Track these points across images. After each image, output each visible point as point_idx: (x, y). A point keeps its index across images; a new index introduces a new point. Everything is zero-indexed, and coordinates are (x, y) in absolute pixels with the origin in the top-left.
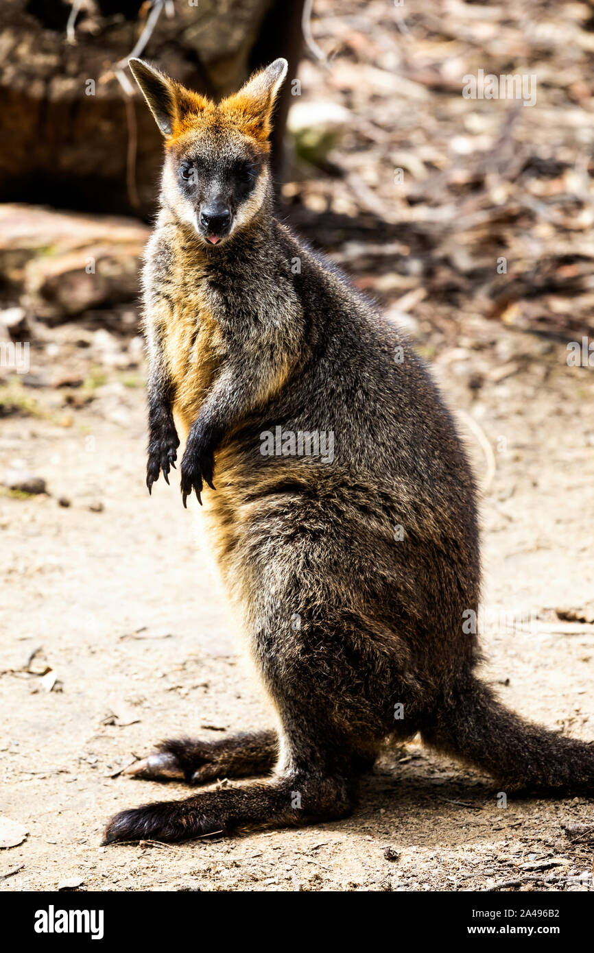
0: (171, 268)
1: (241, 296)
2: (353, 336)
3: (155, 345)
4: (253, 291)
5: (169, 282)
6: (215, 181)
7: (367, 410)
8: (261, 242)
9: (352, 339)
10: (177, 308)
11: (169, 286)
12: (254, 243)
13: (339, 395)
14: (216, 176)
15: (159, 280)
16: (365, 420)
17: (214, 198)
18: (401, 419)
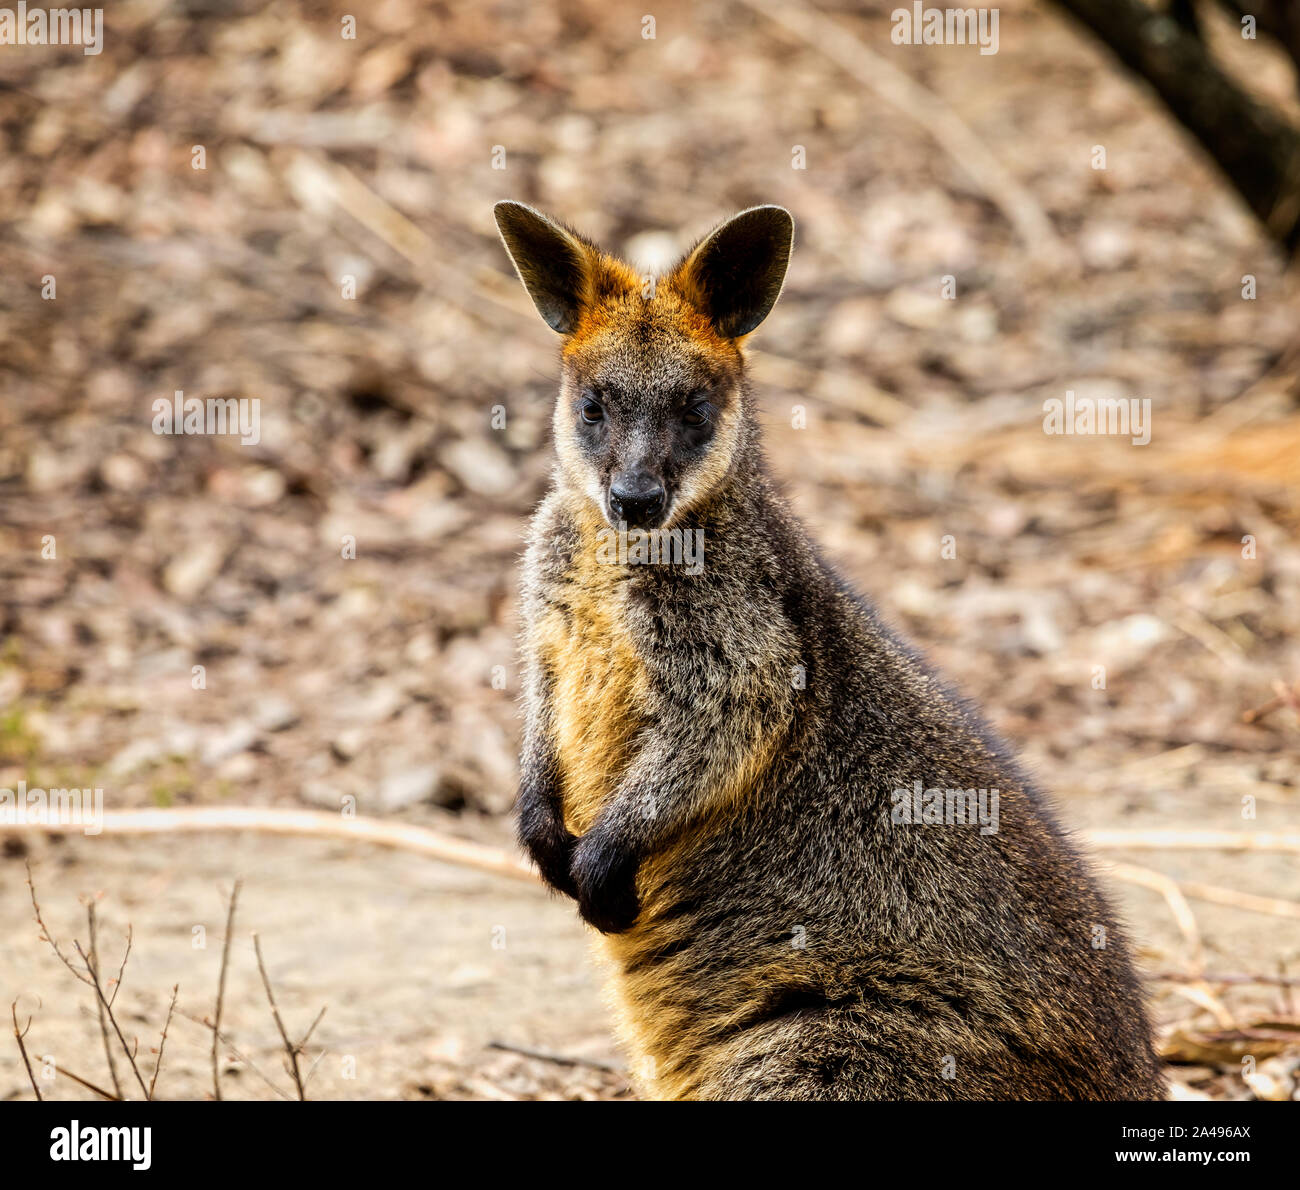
0: (575, 558)
1: (688, 616)
2: (877, 713)
3: (538, 694)
4: (712, 609)
5: (569, 581)
6: (636, 432)
7: (898, 847)
8: (728, 524)
9: (876, 718)
10: (577, 623)
11: (570, 589)
12: (716, 526)
13: (850, 820)
14: (640, 423)
15: (551, 578)
16: (896, 865)
17: (634, 465)
18: (961, 858)
